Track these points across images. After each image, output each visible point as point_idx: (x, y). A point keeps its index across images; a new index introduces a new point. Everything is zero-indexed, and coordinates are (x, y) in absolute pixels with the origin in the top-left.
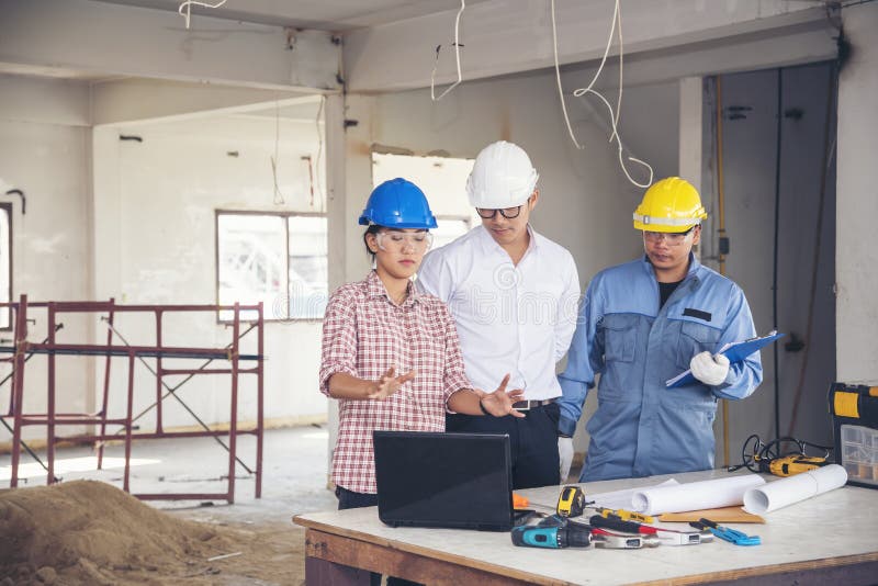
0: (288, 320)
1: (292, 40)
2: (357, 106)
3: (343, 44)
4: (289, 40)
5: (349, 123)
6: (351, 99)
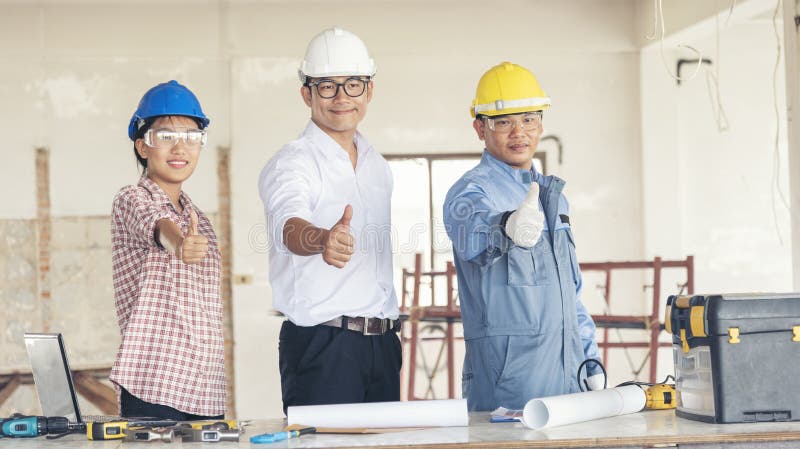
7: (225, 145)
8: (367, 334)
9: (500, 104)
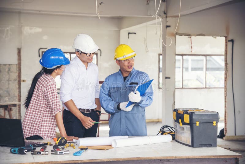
0: (183, 88)
1: (149, 2)
2: (170, 21)
3: (166, 1)
4: (148, 2)
5: (167, 26)
6: (168, 19)
7: (19, 48)
8: (85, 112)
9: (124, 56)
